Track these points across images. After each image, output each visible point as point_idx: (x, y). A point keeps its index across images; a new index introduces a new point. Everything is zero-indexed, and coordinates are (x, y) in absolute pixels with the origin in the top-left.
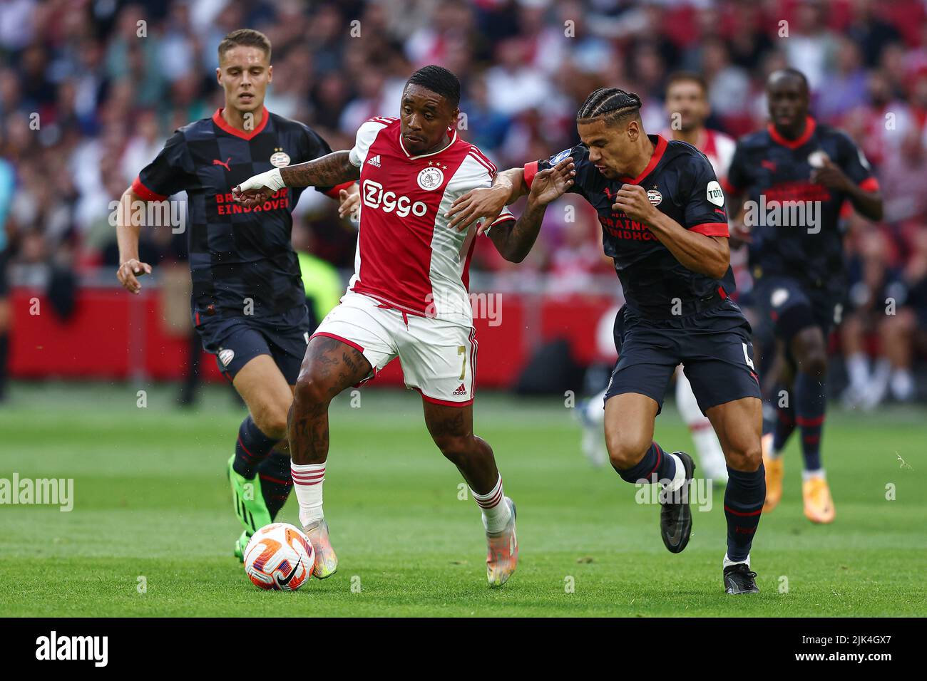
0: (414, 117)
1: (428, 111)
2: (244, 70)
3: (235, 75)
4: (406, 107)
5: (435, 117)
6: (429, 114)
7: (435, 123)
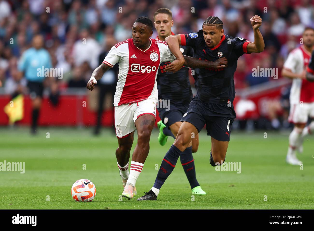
0: (137, 33)
1: (142, 31)
2: (161, 21)
3: (158, 23)
4: (134, 30)
5: (144, 33)
6: (142, 32)
7: (144, 35)
